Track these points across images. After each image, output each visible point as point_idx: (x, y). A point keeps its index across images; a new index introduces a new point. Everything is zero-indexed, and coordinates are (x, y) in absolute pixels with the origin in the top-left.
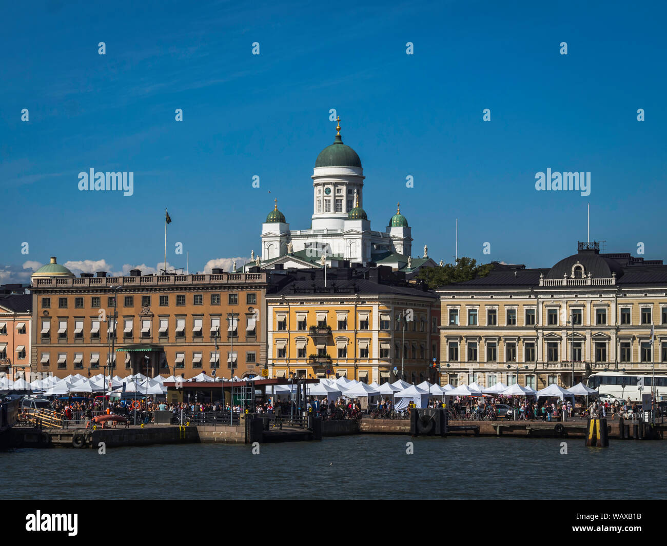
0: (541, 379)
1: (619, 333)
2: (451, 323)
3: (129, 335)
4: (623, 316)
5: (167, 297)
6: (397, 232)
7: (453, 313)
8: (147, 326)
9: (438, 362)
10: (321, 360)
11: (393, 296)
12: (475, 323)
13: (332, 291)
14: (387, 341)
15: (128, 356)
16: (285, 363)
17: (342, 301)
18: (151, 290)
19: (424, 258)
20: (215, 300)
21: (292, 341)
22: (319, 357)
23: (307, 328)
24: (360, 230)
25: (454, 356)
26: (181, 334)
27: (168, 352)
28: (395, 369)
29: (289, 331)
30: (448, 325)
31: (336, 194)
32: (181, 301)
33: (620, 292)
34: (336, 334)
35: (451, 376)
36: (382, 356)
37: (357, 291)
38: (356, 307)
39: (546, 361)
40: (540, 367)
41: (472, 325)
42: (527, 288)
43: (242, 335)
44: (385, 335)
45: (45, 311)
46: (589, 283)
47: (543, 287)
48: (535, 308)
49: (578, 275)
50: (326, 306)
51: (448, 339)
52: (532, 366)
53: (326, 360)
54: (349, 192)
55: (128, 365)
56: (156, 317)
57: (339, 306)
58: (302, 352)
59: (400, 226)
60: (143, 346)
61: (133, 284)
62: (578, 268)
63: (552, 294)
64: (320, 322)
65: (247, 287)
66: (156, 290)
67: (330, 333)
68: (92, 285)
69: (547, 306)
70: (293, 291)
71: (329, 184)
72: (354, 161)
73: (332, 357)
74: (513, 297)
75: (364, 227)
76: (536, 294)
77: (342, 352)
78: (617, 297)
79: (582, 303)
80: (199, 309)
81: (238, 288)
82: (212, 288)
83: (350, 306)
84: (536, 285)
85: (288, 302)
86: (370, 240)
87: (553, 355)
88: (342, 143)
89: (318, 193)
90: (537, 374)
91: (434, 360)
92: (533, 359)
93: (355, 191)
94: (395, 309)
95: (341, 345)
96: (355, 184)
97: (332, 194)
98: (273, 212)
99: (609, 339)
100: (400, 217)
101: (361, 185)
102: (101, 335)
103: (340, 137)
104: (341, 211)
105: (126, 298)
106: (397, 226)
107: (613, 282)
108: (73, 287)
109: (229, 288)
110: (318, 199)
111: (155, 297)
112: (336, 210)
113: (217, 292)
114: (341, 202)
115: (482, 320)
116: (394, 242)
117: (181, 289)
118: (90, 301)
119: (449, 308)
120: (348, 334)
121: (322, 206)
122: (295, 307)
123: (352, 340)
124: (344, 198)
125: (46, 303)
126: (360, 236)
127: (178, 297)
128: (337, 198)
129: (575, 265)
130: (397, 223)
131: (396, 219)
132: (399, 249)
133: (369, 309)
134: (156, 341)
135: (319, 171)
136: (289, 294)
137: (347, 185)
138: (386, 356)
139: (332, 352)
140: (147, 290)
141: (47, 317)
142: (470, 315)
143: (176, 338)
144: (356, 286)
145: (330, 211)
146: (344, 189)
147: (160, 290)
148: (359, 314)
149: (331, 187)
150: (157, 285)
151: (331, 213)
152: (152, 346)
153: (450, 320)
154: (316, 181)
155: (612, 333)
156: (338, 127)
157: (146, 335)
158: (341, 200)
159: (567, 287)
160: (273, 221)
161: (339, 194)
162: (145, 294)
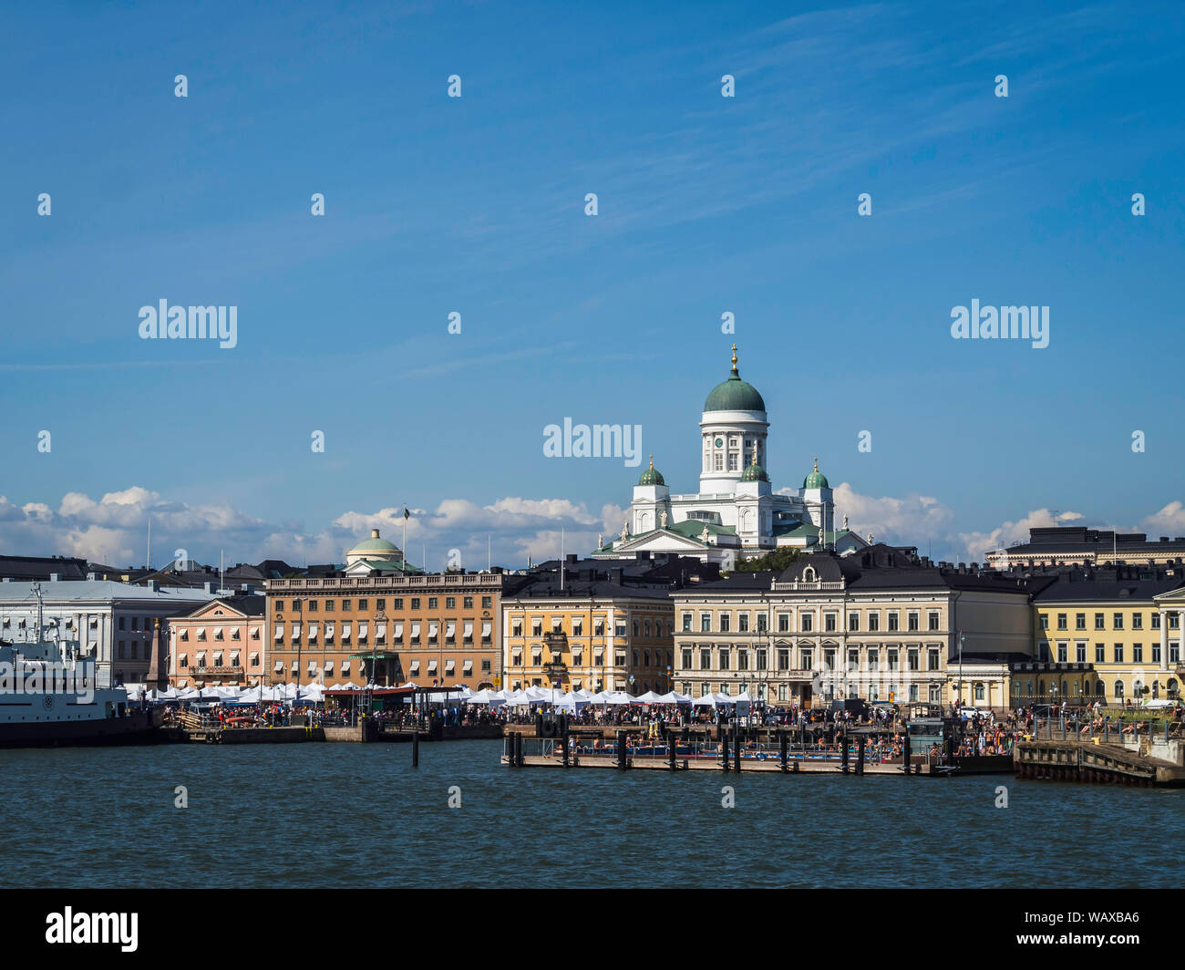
0: (772, 688)
1: (847, 640)
2: (685, 629)
3: (364, 641)
4: (852, 621)
5: (401, 600)
6: (813, 495)
7: (687, 618)
8: (382, 631)
9: (672, 670)
10: (556, 668)
11: (629, 600)
12: (708, 629)
13: (567, 594)
14: (622, 648)
15: (363, 663)
16: (520, 671)
17: (577, 605)
18: (386, 592)
19: (842, 531)
20: (450, 603)
21: (528, 647)
22: (554, 665)
23: (542, 634)
24: (756, 495)
25: (687, 664)
26: (416, 640)
27: (403, 659)
28: (632, 677)
29: (524, 637)
30: (682, 630)
31: (730, 447)
32: (416, 604)
33: (847, 597)
34: (571, 640)
35: (685, 685)
36: (617, 664)
37: (592, 594)
38: (591, 611)
39: (777, 669)
40: (771, 676)
41: (705, 632)
42: (758, 593)
43: (477, 641)
44: (620, 642)
45: (278, 615)
46: (819, 587)
47: (775, 592)
48: (766, 613)
49: (809, 578)
50: (561, 610)
51: (682, 646)
52: (764, 675)
53: (561, 668)
54: (747, 444)
55: (363, 673)
56: (391, 622)
57: (573, 610)
58: (537, 660)
59: (817, 487)
60: (378, 652)
61: (367, 586)
62: (810, 571)
63: (783, 599)
64: (556, 628)
65: (482, 590)
66: (390, 592)
67: (565, 640)
68: (326, 587)
69: (778, 611)
70: (528, 595)
71: (720, 433)
72: (754, 403)
73: (567, 665)
74: (746, 601)
75: (761, 491)
76: (768, 599)
77: (578, 660)
78: (846, 602)
79: (812, 608)
80: (435, 613)
81: (473, 590)
82: (447, 591)
83: (585, 610)
84: (768, 589)
85: (523, 605)
86: (771, 507)
87: (784, 663)
88: (739, 380)
89: (707, 445)
90: (769, 682)
91: (669, 668)
92: (765, 668)
93: (755, 442)
94: (633, 613)
95: (575, 652)
96: (756, 434)
97: (724, 446)
98: (647, 472)
99: (838, 646)
100: (817, 476)
101: (765, 435)
102: (335, 641)
103: (736, 372)
104: (736, 469)
105: (360, 601)
106: (813, 488)
107: (842, 587)
108: (307, 589)
109: (464, 590)
110: (707, 453)
111: (390, 600)
112: (730, 468)
113: (452, 595)
114: (736, 458)
115: (715, 626)
116: (809, 509)
117: (416, 592)
118: (324, 605)
119: (684, 613)
120: (583, 640)
121: (711, 463)
122: (530, 611)
123: (588, 647)
124: (741, 453)
125: (279, 605)
126: (757, 503)
127: (413, 600)
128: (730, 452)
129: (806, 568)
130: (813, 484)
131: (812, 478)
132: (816, 519)
133: (604, 613)
134: (391, 647)
135: (709, 417)
136: (525, 598)
137: (744, 435)
138: (622, 664)
139: (568, 659)
140: (382, 592)
141: (280, 621)
142: (703, 620)
143: (412, 644)
144: (593, 589)
145: (721, 468)
146: (740, 440)
147: (395, 592)
148: (594, 619)
149: (723, 438)
150: (392, 588)
151: (723, 473)
152: (385, 653)
153: (684, 625)
154: (705, 430)
155: (840, 640)
156: (734, 359)
157: (381, 641)
158: (736, 455)
159: (798, 591)
160: (647, 483)
161: (733, 447)
162: (380, 596)
